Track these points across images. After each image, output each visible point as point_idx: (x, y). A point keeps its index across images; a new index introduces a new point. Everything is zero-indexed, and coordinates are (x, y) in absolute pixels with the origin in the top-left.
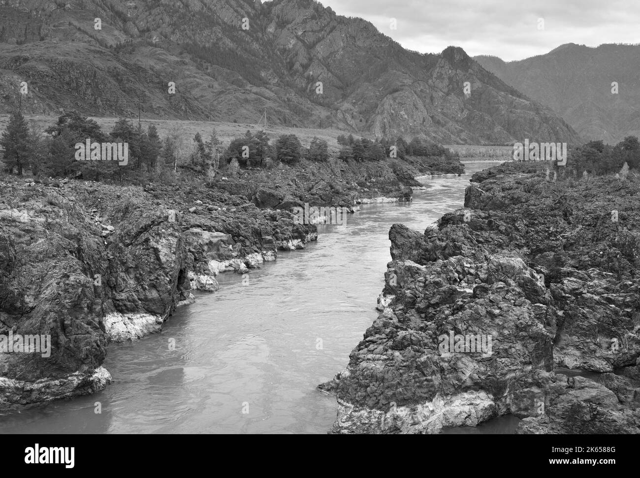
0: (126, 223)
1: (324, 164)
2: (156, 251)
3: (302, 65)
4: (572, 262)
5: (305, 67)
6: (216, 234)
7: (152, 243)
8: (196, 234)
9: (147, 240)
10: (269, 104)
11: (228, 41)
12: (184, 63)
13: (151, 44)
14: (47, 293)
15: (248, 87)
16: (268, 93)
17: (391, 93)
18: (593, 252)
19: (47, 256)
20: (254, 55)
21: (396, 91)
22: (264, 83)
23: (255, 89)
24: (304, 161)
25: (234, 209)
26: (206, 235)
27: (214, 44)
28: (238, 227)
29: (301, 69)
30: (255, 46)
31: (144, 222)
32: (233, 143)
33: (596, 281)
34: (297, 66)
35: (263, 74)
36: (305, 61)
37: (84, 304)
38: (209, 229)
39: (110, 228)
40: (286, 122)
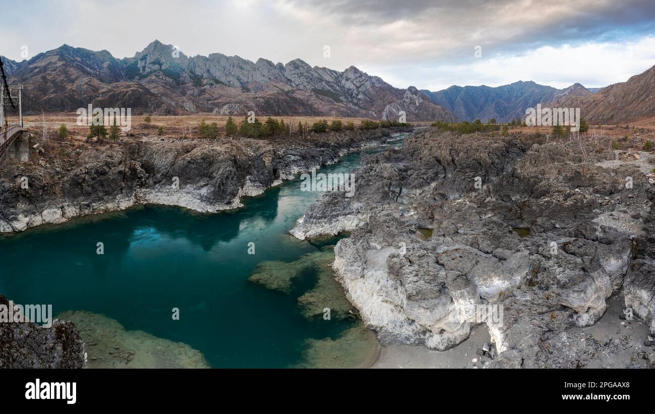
0: (257, 152)
1: (352, 131)
2: (264, 162)
3: (356, 94)
4: (460, 167)
5: (357, 95)
6: (297, 157)
7: (264, 159)
8: (289, 157)
9: (262, 158)
10: (342, 109)
11: (327, 87)
12: (312, 96)
13: (299, 89)
14: (220, 173)
15: (335, 103)
16: (342, 105)
17: (390, 103)
18: (467, 163)
19: (222, 161)
20: (337, 91)
21: (391, 103)
22: (341, 101)
23: (337, 104)
24: (344, 130)
25: (306, 148)
26: (293, 158)
27: (323, 88)
28: (306, 155)
29: (355, 96)
30: (338, 88)
31: (263, 152)
32: (314, 124)
33: (469, 173)
34: (354, 95)
35: (340, 98)
36: (357, 93)
37: (230, 177)
38: (295, 155)
39: (252, 154)
40: (349, 116)
